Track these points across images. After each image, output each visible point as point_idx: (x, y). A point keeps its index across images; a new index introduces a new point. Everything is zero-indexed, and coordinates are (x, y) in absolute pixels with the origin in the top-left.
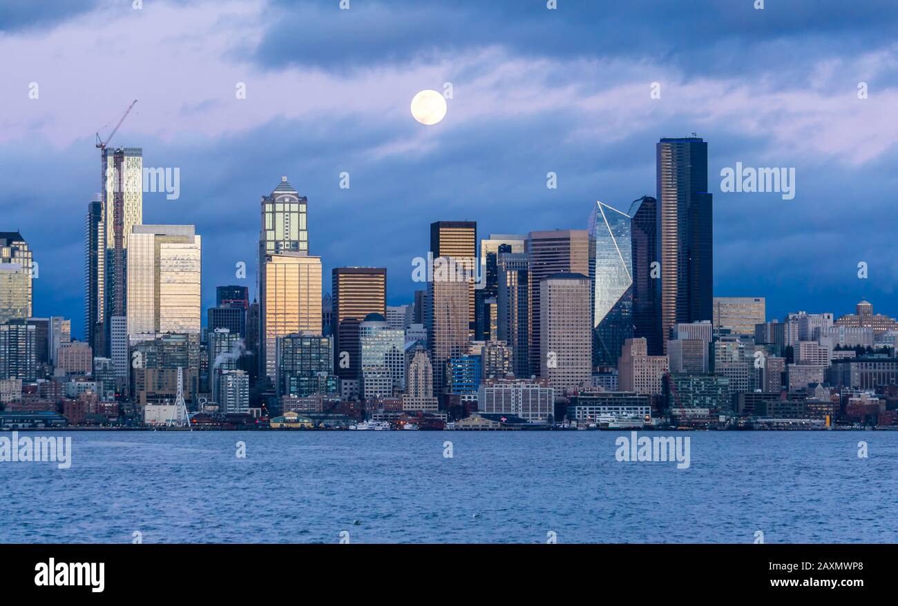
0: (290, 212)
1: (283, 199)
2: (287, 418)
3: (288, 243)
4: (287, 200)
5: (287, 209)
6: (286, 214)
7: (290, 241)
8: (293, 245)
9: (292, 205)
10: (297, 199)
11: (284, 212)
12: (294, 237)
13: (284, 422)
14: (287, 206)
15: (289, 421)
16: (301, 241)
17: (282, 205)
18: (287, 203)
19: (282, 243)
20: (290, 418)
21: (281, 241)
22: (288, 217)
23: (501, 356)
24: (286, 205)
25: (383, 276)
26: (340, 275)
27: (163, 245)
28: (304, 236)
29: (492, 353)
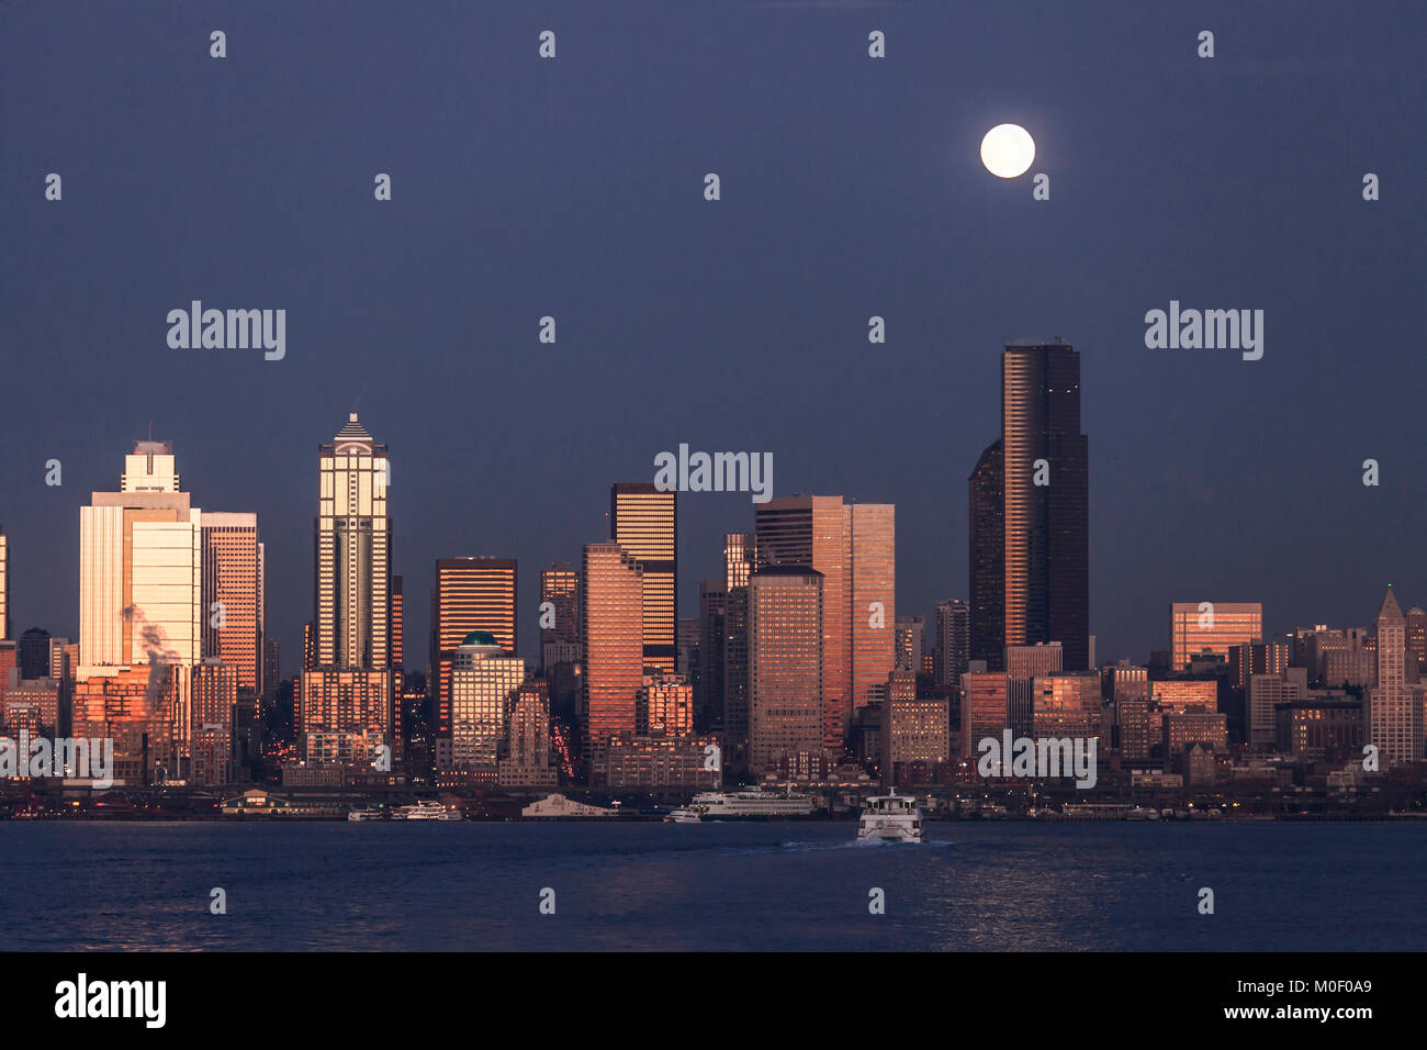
0: (358, 470)
1: (347, 449)
2: (249, 800)
3: (354, 520)
4: (353, 451)
5: (353, 465)
6: (351, 473)
7: (358, 517)
8: (362, 524)
9: (361, 459)
10: (368, 448)
11: (348, 470)
12: (365, 511)
13: (245, 807)
14: (353, 460)
15: (253, 805)
16: (377, 517)
17: (346, 459)
18: (353, 456)
19: (345, 520)
20: (254, 800)
21: (344, 517)
22: (355, 479)
23: (673, 700)
24: (351, 459)
25: (511, 571)
26: (442, 571)
27: (136, 525)
28: (381, 508)
29: (658, 695)
